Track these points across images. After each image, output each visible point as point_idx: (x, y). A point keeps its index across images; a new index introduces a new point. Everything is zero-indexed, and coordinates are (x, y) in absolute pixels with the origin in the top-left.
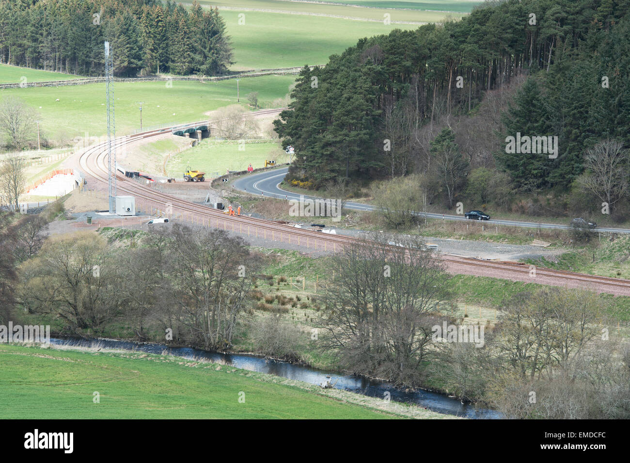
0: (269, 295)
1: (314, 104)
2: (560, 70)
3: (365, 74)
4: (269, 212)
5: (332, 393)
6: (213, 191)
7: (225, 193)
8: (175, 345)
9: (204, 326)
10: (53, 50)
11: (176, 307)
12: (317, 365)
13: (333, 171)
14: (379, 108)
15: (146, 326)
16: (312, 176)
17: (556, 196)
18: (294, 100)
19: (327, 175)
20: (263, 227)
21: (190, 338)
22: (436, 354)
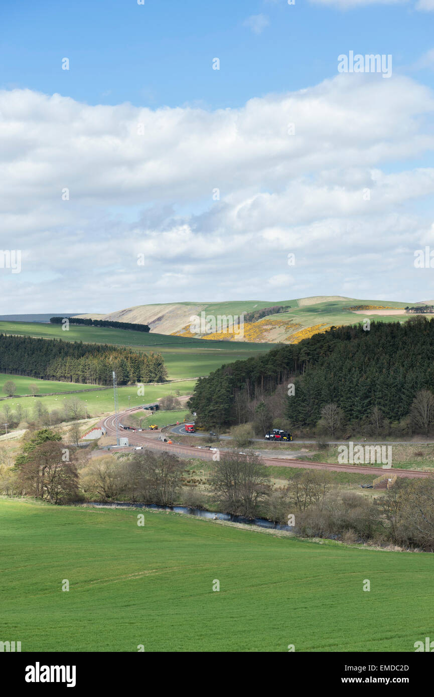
0: (188, 479)
1: (204, 394)
2: (309, 375)
3: (226, 380)
4: (187, 442)
5: (218, 522)
6: (162, 434)
7: (167, 434)
8: (148, 503)
9: (160, 495)
10: (91, 375)
11: (148, 486)
12: (211, 509)
13: (214, 422)
14: (232, 394)
15: (135, 496)
16: (205, 425)
17: (310, 429)
18: (195, 392)
19: (211, 425)
20: (184, 449)
21: (155, 500)
22: (263, 502)
